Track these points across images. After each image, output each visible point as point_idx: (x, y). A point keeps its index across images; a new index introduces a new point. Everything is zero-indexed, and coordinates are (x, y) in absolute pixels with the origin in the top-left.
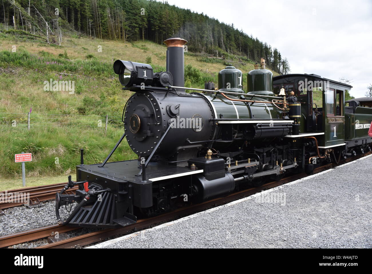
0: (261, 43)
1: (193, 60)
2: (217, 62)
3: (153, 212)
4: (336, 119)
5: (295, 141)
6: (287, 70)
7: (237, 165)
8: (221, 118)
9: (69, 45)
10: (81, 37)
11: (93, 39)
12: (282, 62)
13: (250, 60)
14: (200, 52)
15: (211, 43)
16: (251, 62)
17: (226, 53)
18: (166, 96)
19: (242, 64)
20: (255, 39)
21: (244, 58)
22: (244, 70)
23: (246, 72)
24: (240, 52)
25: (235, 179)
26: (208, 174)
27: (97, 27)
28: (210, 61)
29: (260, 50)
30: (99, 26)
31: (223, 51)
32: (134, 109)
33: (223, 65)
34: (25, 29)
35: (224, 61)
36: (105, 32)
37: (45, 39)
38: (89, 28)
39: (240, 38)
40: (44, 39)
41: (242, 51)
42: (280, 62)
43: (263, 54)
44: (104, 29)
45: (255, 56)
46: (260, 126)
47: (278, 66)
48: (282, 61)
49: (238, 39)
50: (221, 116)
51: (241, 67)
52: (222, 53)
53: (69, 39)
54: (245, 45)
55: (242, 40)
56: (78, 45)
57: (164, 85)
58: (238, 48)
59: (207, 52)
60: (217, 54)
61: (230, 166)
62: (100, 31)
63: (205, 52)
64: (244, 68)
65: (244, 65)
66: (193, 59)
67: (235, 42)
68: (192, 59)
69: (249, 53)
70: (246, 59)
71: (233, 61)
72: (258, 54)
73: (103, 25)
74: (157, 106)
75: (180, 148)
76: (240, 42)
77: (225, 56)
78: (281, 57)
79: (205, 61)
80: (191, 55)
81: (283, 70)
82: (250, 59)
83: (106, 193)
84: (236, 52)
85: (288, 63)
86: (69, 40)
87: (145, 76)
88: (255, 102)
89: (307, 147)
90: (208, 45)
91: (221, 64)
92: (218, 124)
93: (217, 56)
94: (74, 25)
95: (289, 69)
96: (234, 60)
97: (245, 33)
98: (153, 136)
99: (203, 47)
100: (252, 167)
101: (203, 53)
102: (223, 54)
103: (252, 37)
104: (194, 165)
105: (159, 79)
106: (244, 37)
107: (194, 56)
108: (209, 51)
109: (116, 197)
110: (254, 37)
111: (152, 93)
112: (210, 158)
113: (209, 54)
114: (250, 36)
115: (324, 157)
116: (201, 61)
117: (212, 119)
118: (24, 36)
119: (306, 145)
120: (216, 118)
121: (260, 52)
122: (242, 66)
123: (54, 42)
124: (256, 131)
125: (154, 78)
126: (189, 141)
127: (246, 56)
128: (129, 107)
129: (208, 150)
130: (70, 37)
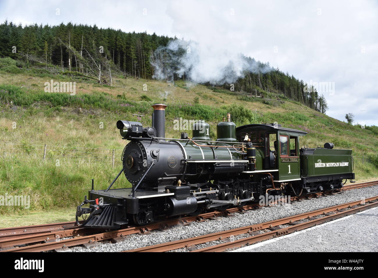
0: (298, 81)
1: (234, 99)
2: (257, 101)
3: (143, 222)
4: (289, 159)
5: (252, 176)
6: (324, 107)
7: (201, 191)
8: (190, 159)
9: (119, 85)
10: (127, 78)
11: (138, 79)
12: (319, 100)
13: (288, 98)
14: (239, 91)
15: (250, 82)
16: (289, 99)
17: (263, 91)
18: (151, 143)
19: (281, 102)
20: (291, 77)
21: (281, 96)
22: (283, 108)
23: (286, 110)
24: (277, 90)
25: (198, 202)
26: (177, 196)
27: (141, 68)
28: (250, 100)
29: (296, 87)
30: (144, 67)
31: (261, 90)
32: (129, 152)
33: (263, 103)
34: (78, 70)
35: (263, 99)
36: (148, 73)
37: (98, 80)
38: (134, 69)
39: (276, 76)
40: (96, 80)
41: (278, 89)
42: (317, 99)
43: (299, 91)
44: (148, 70)
45: (292, 93)
46: (219, 164)
47: (315, 103)
48: (319, 98)
49: (274, 77)
50: (190, 157)
51: (280, 106)
52: (260, 91)
53: (118, 79)
54: (281, 83)
55: (279, 78)
56: (127, 85)
57: (150, 136)
58: (274, 86)
59: (246, 90)
60: (256, 93)
61: (195, 192)
62: (144, 71)
63: (244, 91)
64: (283, 106)
65: (283, 103)
66: (234, 97)
67: (271, 80)
68: (232, 98)
69: (286, 90)
70: (283, 97)
71: (272, 100)
72: (294, 91)
73: (147, 66)
74: (144, 151)
75: (160, 179)
76: (276, 80)
77: (263, 95)
78: (318, 94)
79: (245, 100)
80: (231, 94)
81: (320, 107)
82: (287, 96)
83: (109, 206)
84: (273, 90)
85: (325, 99)
86: (118, 81)
87: (137, 130)
88: (218, 147)
89: (264, 181)
90: (246, 84)
91: (261, 103)
92: (187, 162)
93: (255, 95)
94: (120, 67)
95: (326, 106)
96: (273, 98)
97: (281, 71)
98: (141, 171)
99: (241, 86)
100: (212, 194)
101: (242, 92)
102: (262, 93)
103: (288, 75)
104: (168, 190)
105: (146, 132)
106: (280, 76)
107: (233, 95)
108: (247, 90)
109: (115, 208)
110: (290, 75)
111: (142, 142)
112: (180, 185)
113: (248, 92)
114: (286, 74)
115: (280, 189)
116: (241, 100)
117: (183, 159)
118: (79, 77)
119: (263, 180)
120: (186, 158)
121: (296, 89)
122: (281, 104)
123: (106, 82)
124: (215, 168)
125: (143, 132)
126: (166, 174)
127: (283, 94)
128: (126, 150)
129: (179, 180)
130: (117, 77)
